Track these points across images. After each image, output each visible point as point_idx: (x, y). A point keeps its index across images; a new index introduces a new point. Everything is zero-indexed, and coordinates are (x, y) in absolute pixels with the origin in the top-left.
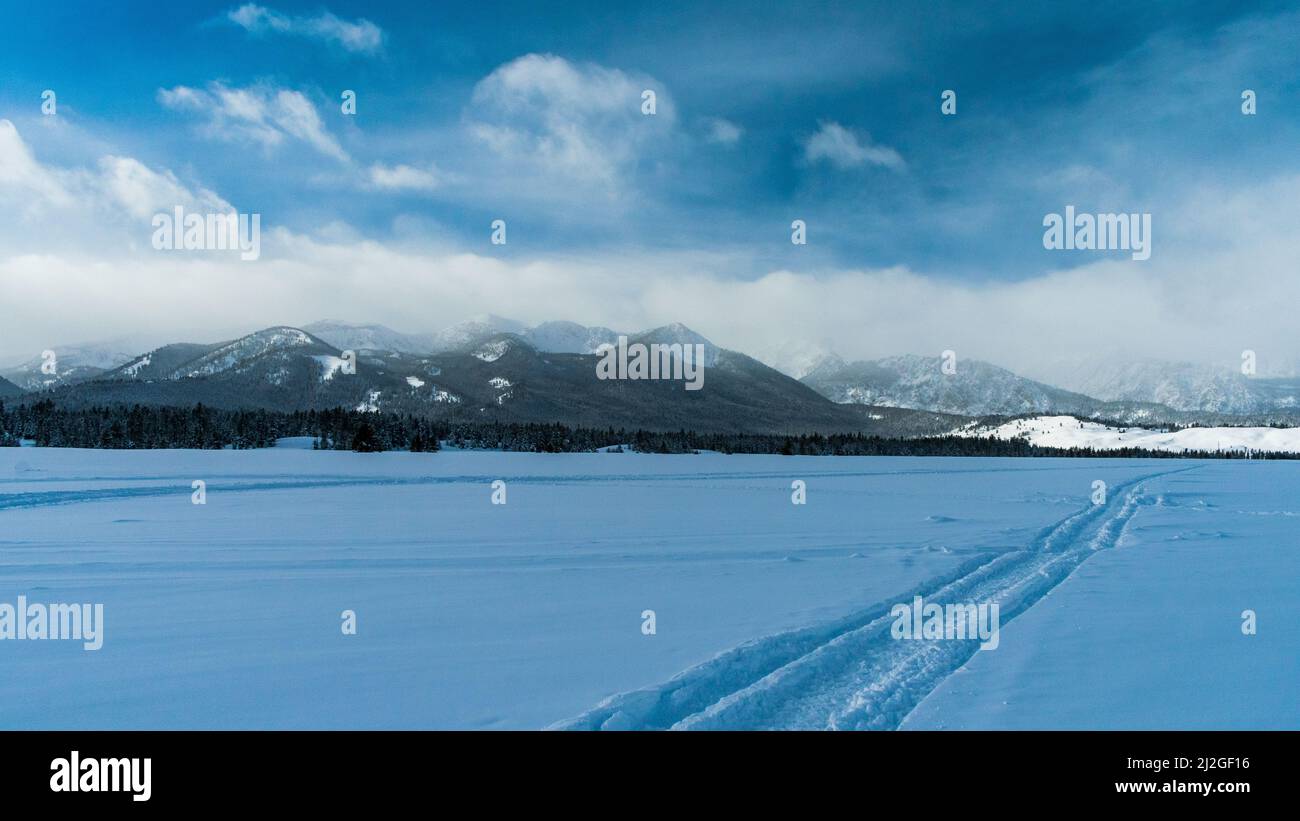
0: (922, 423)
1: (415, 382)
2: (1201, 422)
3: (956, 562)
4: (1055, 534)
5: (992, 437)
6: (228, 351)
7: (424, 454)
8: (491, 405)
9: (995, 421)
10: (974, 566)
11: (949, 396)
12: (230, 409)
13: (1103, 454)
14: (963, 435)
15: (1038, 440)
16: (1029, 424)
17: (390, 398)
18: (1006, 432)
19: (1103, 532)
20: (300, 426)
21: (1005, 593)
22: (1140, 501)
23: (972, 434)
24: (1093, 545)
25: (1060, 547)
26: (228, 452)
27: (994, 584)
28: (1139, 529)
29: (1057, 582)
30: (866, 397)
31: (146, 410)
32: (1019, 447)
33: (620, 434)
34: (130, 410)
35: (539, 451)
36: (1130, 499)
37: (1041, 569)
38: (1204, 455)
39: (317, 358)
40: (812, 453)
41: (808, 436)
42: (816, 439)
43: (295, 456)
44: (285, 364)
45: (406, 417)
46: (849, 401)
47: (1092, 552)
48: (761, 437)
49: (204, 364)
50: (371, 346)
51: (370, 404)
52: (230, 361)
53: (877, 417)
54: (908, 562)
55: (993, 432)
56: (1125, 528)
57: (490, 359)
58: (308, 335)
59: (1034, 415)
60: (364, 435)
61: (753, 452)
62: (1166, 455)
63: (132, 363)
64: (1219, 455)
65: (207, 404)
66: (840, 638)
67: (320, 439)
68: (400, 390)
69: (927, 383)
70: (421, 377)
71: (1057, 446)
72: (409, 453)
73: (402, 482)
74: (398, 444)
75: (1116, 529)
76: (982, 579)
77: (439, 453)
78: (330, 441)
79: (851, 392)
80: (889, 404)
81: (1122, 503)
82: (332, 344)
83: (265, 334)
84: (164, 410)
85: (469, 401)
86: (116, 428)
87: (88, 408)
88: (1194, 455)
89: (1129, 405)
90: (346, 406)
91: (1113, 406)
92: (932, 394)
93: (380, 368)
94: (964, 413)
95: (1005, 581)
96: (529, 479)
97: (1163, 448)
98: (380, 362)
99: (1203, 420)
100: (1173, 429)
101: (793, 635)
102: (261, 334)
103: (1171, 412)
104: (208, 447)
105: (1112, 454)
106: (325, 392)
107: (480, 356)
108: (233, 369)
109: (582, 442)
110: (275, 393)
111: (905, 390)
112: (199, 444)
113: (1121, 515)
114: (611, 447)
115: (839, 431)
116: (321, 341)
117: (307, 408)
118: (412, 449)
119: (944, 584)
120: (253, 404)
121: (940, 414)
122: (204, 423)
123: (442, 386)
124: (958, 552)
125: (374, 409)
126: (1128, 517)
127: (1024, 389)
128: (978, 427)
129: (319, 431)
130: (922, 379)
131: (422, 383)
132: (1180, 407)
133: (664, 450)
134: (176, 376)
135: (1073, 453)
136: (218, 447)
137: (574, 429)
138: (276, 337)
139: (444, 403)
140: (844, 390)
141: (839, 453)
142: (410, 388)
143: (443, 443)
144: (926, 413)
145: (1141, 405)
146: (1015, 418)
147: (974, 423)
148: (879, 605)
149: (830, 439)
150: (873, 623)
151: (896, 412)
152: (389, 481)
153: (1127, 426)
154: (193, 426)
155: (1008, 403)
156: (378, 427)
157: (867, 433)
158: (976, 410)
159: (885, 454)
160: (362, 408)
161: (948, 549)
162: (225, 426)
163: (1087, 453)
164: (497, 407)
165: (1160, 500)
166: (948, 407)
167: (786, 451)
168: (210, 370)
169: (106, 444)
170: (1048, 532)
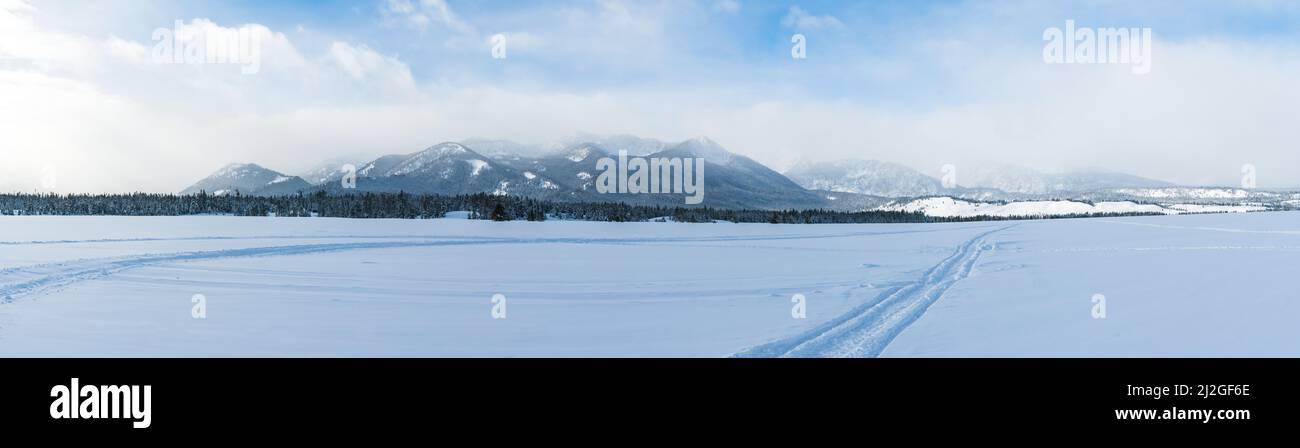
0: (861, 202)
1: (530, 176)
2: (1018, 199)
3: (876, 293)
4: (935, 272)
5: (903, 211)
6: (417, 159)
7: (536, 223)
8: (579, 190)
9: (905, 200)
10: (886, 295)
11: (877, 185)
12: (419, 194)
13: (966, 220)
14: (886, 210)
15: (930, 212)
16: (925, 202)
17: (514, 186)
18: (911, 208)
19: (962, 269)
20: (460, 205)
21: (904, 311)
22: (984, 248)
23: (891, 209)
24: (956, 277)
25: (938, 279)
26: (418, 221)
27: (898, 306)
28: (981, 265)
29: (933, 302)
30: (826, 185)
31: (373, 195)
32: (918, 217)
33: (664, 210)
34: (365, 195)
35: (610, 221)
36: (978, 247)
37: (926, 295)
38: (1020, 218)
39: (469, 161)
40: (791, 222)
41: (788, 211)
42: (794, 213)
43: (457, 224)
44: (450, 166)
45: (524, 198)
46: (815, 188)
47: (955, 281)
48: (758, 212)
49: (404, 167)
50: (501, 153)
51: (501, 190)
52: (418, 164)
53: (833, 198)
54: (847, 295)
55: (903, 208)
56: (974, 265)
57: (577, 160)
58: (464, 147)
59: (928, 197)
60: (500, 210)
61: (751, 222)
62: (1000, 219)
63: (363, 168)
64: (1027, 218)
65: (406, 191)
66: (803, 345)
67: (472, 213)
68: (520, 181)
69: (864, 177)
70: (533, 172)
71: (941, 216)
72: (526, 222)
73: (525, 241)
74: (520, 215)
75: (969, 267)
76: (890, 303)
77: (546, 221)
78: (478, 214)
79: (816, 182)
80: (840, 190)
81: (974, 250)
82: (478, 152)
83: (438, 147)
84: (383, 195)
85: (564, 188)
86: (358, 206)
87: (343, 195)
88: (1014, 218)
89: (981, 190)
90: (487, 192)
91: (971, 191)
92: (866, 183)
93: (507, 167)
94: (886, 196)
95: (904, 304)
96: (604, 241)
97: (999, 215)
98: (507, 163)
99: (1019, 198)
100: (1004, 203)
101: (772, 344)
102: (435, 147)
103: (1002, 193)
104: (407, 217)
105: (972, 219)
106: (475, 182)
107: (571, 158)
108: (419, 170)
109: (639, 214)
110: (445, 184)
111: (850, 181)
112: (402, 215)
113: (973, 257)
114: (658, 218)
115: (808, 207)
116: (471, 151)
117: (463, 193)
118: (529, 219)
119: (868, 307)
120: (431, 191)
121: (872, 196)
122: (404, 202)
123: (547, 178)
124: (879, 286)
125: (504, 193)
126: (976, 258)
127: (923, 181)
128: (894, 204)
129: (471, 208)
130: (861, 173)
131: (534, 176)
132: (1007, 191)
133: (693, 220)
134: (388, 175)
135: (950, 220)
136: (413, 217)
137: (633, 206)
138: (444, 149)
139: (549, 189)
140: (812, 181)
141: (807, 222)
142: (526, 179)
143: (548, 215)
144: (863, 195)
145: (987, 189)
146: (916, 199)
147: (892, 202)
148: (828, 323)
149: (804, 212)
150: (823, 335)
151: (845, 195)
152: (516, 241)
153: (979, 202)
154: (398, 205)
155: (913, 189)
156: (507, 205)
157: (826, 209)
158: (894, 194)
159: (837, 222)
160: (497, 193)
161: (872, 285)
162: (416, 204)
163: (958, 219)
164: (583, 192)
165: (994, 247)
166: (877, 192)
167: (774, 221)
168: (407, 170)
169: (354, 215)
170: (930, 272)
